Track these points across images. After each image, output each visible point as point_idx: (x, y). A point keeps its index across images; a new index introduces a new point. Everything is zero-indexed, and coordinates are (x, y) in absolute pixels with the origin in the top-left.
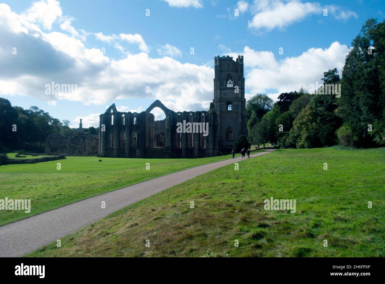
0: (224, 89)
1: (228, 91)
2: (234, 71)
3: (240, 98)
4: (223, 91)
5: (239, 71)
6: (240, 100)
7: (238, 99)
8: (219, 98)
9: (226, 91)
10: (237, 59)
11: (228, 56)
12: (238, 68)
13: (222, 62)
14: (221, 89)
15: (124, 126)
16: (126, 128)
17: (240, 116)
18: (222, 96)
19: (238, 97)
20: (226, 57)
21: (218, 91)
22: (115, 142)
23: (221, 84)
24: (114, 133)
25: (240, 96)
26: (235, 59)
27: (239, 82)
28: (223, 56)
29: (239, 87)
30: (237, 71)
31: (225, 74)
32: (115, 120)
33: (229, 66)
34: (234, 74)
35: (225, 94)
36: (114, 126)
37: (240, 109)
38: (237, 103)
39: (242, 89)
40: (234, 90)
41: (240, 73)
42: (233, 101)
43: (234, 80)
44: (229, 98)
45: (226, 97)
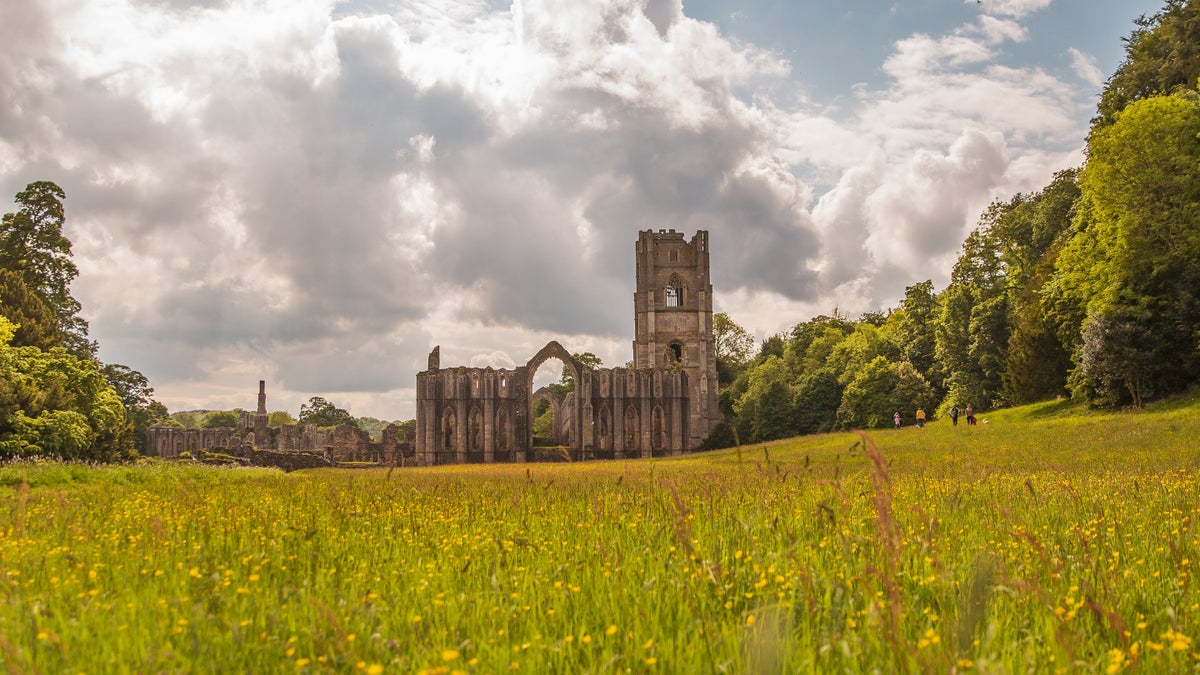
0: (663, 311)
2: (687, 267)
3: (703, 334)
4: (661, 316)
5: (699, 268)
6: (704, 339)
7: (697, 335)
8: (653, 332)
9: (667, 317)
10: (694, 239)
11: (672, 231)
12: (696, 261)
13: (656, 244)
14: (657, 311)
15: (478, 400)
16: (484, 405)
17: (704, 376)
18: (660, 329)
19: (697, 331)
20: (667, 232)
21: (651, 316)
22: (459, 436)
23: (657, 299)
24: (456, 416)
25: (702, 329)
26: (688, 239)
27: (702, 295)
28: (661, 231)
29: (702, 307)
30: (693, 268)
31: (665, 274)
32: (458, 386)
33: (674, 256)
34: (685, 275)
35: (666, 324)
36: (454, 399)
37: (703, 359)
38: (695, 345)
39: (706, 312)
40: (689, 314)
41: (703, 274)
42: (685, 339)
43: (687, 289)
44: (676, 332)
45: (668, 330)
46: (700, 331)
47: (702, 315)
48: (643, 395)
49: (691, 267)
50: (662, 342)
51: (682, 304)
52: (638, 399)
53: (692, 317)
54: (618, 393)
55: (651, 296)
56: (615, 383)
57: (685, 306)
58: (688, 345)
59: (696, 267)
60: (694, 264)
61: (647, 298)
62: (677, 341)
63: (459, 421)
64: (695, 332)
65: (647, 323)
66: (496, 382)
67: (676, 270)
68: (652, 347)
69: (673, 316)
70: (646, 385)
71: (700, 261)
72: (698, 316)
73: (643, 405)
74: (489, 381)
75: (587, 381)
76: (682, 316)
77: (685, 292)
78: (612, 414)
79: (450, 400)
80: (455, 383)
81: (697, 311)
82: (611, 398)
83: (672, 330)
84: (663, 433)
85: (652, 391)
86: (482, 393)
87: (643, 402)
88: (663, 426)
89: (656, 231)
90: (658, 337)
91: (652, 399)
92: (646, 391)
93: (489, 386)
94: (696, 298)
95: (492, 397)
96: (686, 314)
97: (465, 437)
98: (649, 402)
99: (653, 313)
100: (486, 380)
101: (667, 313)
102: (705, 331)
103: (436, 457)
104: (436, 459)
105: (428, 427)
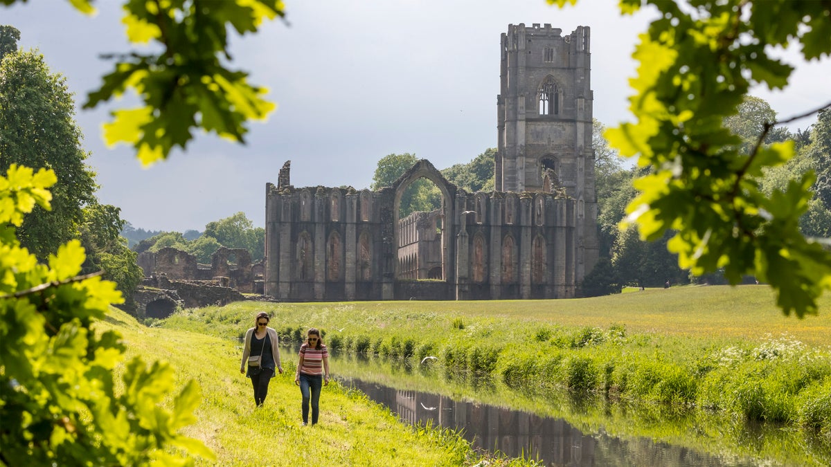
0: (535, 120)
1: (546, 127)
2: (563, 69)
3: (581, 148)
4: (532, 127)
5: (578, 70)
6: (581, 154)
7: (574, 149)
8: (522, 144)
9: (540, 127)
10: (573, 34)
11: (548, 26)
12: (575, 62)
13: (529, 41)
14: (528, 120)
15: (339, 224)
16: (345, 229)
17: (581, 198)
18: (531, 141)
19: (574, 145)
20: (542, 26)
21: (521, 126)
22: (317, 265)
23: (528, 105)
24: (313, 242)
26: (566, 35)
27: (581, 103)
28: (534, 25)
29: (580, 117)
30: (571, 69)
31: (538, 76)
32: (316, 207)
33: (549, 54)
34: (562, 79)
35: (538, 135)
36: (312, 221)
37: (580, 178)
38: (571, 161)
39: (586, 123)
40: (564, 124)
41: (582, 78)
42: (560, 154)
43: (564, 95)
44: (549, 145)
45: (541, 143)
46: (578, 146)
47: (581, 127)
48: (524, 223)
49: (569, 69)
50: (532, 157)
51: (557, 112)
52: (518, 227)
53: (568, 128)
54: (495, 219)
55: (521, 102)
56: (492, 209)
57: (561, 115)
58: (563, 161)
59: (575, 69)
60: (573, 65)
62: (549, 155)
63: (317, 248)
64: (572, 145)
65: (515, 133)
67: (551, 73)
68: (520, 162)
69: (545, 126)
70: (527, 211)
71: (580, 63)
72: (576, 127)
73: (523, 235)
74: (351, 203)
75: (461, 206)
76: (556, 126)
77: (561, 98)
78: (488, 243)
79: (307, 222)
80: (313, 205)
81: (574, 122)
82: (487, 225)
83: (545, 142)
84: (543, 265)
85: (533, 218)
86: (343, 216)
87: (523, 230)
88: (545, 258)
90: (528, 150)
91: (533, 227)
92: (527, 219)
93: (352, 209)
94: (574, 105)
95: (355, 221)
96: (561, 124)
97: (323, 266)
98: (529, 230)
99: (524, 123)
100: (347, 202)
101: (539, 123)
102: (583, 145)
103: (291, 287)
104: (291, 290)
105: (281, 254)
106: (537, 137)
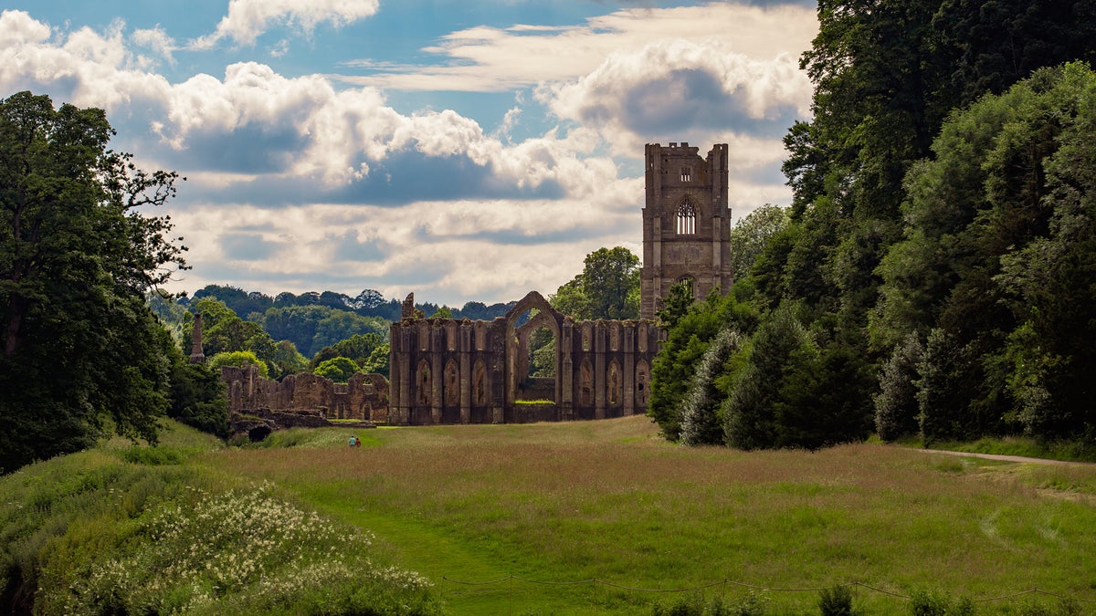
0: (673, 240)
1: (683, 246)
2: (701, 188)
3: (717, 267)
4: (669, 246)
5: (715, 189)
6: (717, 273)
7: (711, 268)
8: (659, 265)
9: (677, 246)
10: (710, 154)
11: (685, 145)
12: (712, 181)
13: (666, 161)
14: (664, 241)
15: (454, 353)
16: (460, 357)
18: (668, 261)
19: (711, 264)
20: (679, 145)
21: (658, 246)
22: (434, 391)
23: (664, 226)
24: (431, 369)
25: (717, 262)
26: (703, 154)
27: (717, 222)
28: (671, 144)
29: (717, 236)
30: (708, 188)
31: (674, 197)
32: (433, 338)
33: (686, 175)
34: (698, 197)
35: (675, 255)
36: (429, 351)
38: (707, 281)
39: (722, 241)
40: (701, 244)
41: (719, 197)
42: (698, 273)
43: (701, 214)
44: (687, 264)
45: (678, 263)
46: (714, 265)
47: (717, 246)
48: (626, 350)
49: (706, 187)
50: (669, 277)
52: (621, 353)
53: (706, 247)
54: (599, 348)
55: (657, 222)
56: (597, 336)
57: (699, 234)
58: (701, 280)
59: (711, 188)
60: (710, 183)
61: (652, 225)
62: (687, 275)
63: (435, 375)
64: (710, 265)
65: (652, 254)
66: (473, 334)
67: (688, 192)
68: (658, 283)
70: (629, 338)
71: (717, 181)
72: (712, 247)
73: (626, 360)
74: (465, 334)
75: (567, 335)
76: (694, 246)
77: (699, 218)
78: (594, 369)
79: (425, 352)
80: (430, 335)
81: (711, 241)
82: (593, 351)
83: (682, 262)
85: (636, 345)
86: (458, 346)
87: (626, 356)
89: (664, 144)
90: (662, 271)
91: (636, 353)
92: (629, 346)
93: (466, 339)
94: (712, 224)
95: (469, 350)
96: (698, 243)
97: (440, 392)
98: (632, 357)
99: (660, 244)
100: (462, 332)
101: (676, 243)
102: (719, 264)
103: (411, 412)
104: (411, 414)
105: (401, 381)
106: (675, 256)
